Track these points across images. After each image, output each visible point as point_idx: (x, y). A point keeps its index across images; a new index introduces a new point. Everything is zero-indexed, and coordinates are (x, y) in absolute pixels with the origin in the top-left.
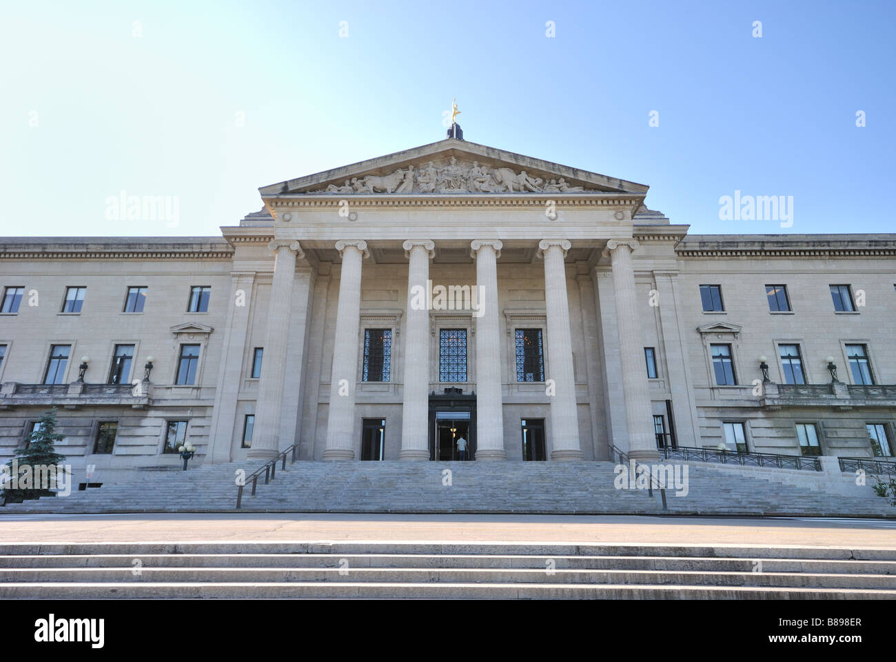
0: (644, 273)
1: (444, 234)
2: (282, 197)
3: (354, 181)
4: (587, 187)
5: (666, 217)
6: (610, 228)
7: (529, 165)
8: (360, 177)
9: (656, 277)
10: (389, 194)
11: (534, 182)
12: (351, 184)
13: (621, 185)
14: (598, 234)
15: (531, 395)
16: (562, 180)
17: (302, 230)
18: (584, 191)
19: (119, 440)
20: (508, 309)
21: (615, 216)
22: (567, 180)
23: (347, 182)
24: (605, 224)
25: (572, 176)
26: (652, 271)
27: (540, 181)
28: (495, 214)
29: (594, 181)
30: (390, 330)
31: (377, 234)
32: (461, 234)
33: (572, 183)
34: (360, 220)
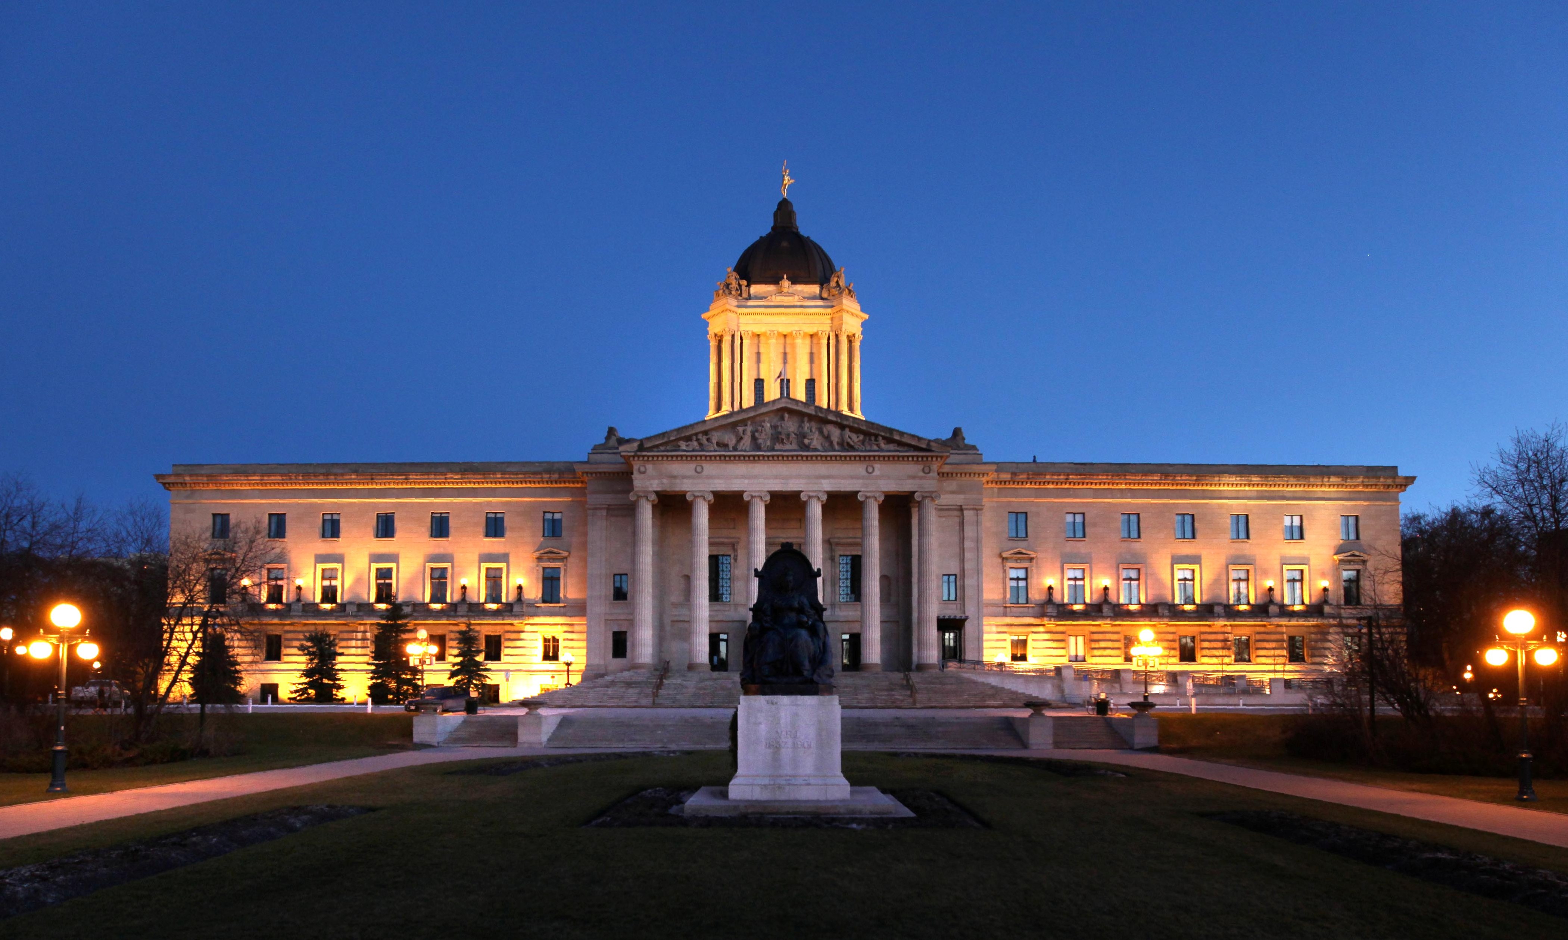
0: (953, 507)
1: (777, 486)
2: (639, 453)
3: (700, 436)
4: (900, 444)
5: (979, 452)
6: (917, 481)
7: (851, 424)
8: (705, 433)
9: (965, 512)
10: (730, 451)
11: (855, 439)
12: (697, 440)
13: (928, 445)
14: (907, 486)
15: (851, 613)
16: (880, 438)
17: (656, 481)
18: (898, 449)
19: (505, 651)
20: (835, 538)
21: (923, 471)
22: (884, 438)
23: (694, 438)
24: (913, 477)
25: (888, 435)
26: (961, 506)
27: (861, 437)
28: (821, 468)
29: (906, 440)
30: (730, 556)
31: (721, 486)
32: (792, 486)
33: (889, 441)
34: (705, 473)
